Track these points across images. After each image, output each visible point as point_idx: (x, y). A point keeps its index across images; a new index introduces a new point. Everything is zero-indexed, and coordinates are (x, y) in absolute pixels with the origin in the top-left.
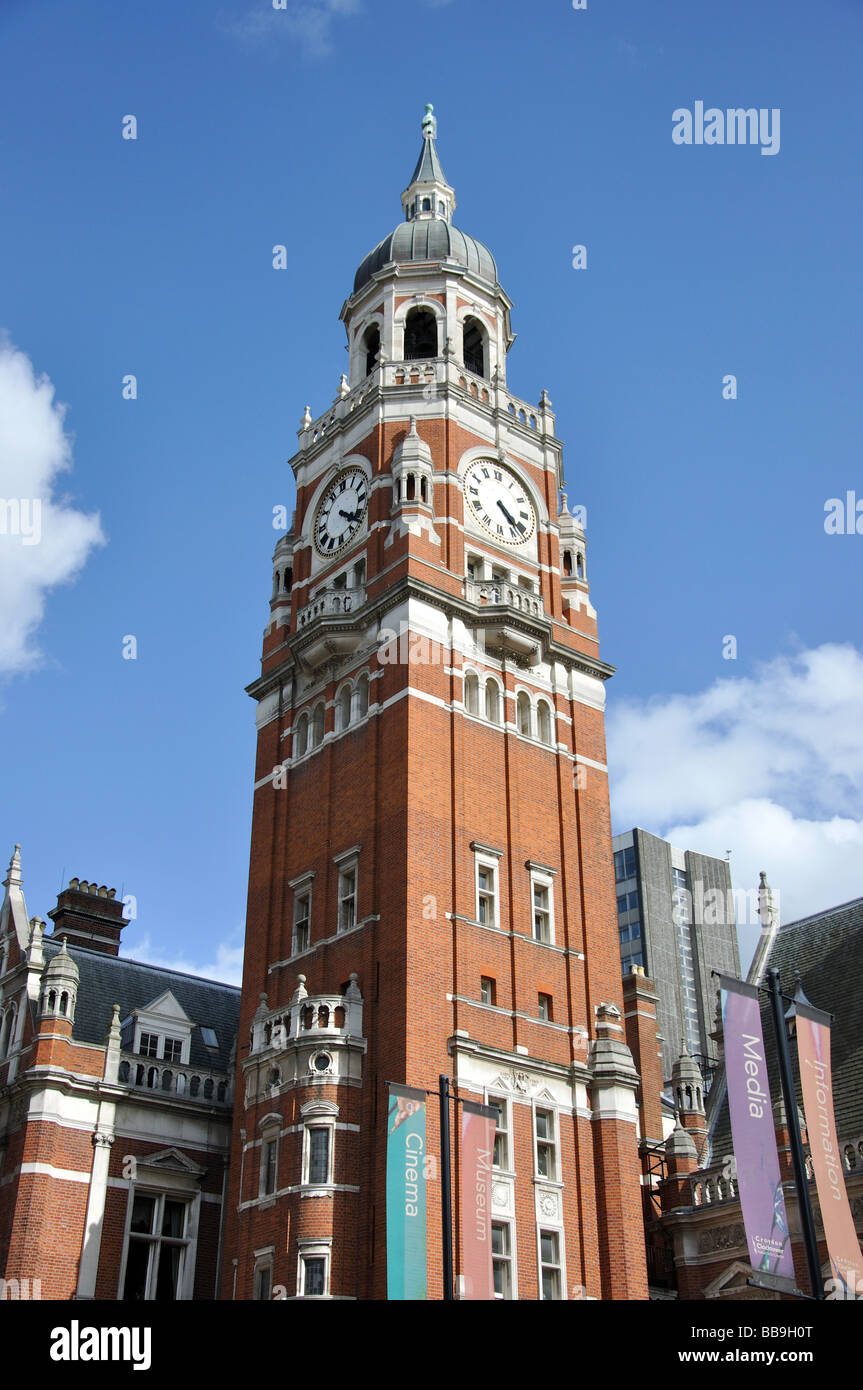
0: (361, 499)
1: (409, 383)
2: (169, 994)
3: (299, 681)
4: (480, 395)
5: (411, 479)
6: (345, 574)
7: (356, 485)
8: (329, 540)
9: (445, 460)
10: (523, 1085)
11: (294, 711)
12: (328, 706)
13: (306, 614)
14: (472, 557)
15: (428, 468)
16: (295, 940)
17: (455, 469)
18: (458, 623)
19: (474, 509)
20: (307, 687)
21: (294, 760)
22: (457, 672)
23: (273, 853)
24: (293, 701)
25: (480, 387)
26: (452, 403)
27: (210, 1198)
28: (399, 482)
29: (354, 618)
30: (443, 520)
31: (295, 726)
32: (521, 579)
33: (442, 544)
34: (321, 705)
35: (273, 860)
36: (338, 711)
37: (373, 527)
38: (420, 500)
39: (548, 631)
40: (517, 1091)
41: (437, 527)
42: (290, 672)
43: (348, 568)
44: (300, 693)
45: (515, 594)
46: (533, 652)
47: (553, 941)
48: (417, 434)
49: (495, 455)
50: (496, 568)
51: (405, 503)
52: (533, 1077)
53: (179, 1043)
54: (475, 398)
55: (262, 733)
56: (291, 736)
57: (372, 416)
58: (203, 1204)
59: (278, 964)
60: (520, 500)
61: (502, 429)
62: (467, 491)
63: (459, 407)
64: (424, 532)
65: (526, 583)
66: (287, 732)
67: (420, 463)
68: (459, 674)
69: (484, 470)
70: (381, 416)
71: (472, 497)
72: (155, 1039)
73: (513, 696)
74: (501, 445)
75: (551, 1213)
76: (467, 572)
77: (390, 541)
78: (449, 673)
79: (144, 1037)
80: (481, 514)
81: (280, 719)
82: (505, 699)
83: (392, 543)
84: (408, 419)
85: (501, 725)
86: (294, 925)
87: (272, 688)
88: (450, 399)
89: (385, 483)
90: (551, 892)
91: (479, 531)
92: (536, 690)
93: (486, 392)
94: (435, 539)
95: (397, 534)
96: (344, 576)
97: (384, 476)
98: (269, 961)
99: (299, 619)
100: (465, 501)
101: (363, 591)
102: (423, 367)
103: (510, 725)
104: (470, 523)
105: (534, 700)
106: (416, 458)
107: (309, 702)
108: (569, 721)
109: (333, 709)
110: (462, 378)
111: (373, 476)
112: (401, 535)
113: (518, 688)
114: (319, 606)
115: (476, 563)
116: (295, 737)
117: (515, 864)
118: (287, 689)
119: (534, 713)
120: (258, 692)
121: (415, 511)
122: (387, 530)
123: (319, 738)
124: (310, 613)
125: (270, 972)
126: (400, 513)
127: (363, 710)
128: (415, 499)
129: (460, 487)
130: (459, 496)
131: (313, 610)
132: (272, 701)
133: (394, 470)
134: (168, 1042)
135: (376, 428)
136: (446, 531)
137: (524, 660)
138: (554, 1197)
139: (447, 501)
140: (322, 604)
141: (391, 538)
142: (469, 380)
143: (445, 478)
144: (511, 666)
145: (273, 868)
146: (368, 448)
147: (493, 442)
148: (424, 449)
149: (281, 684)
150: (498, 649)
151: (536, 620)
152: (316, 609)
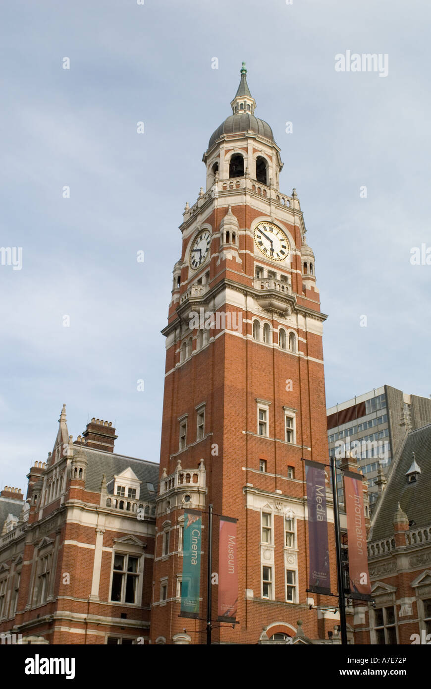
0: (208, 243)
1: (228, 189)
2: (129, 469)
3: (183, 327)
4: (262, 193)
5: (228, 233)
6: (201, 278)
7: (206, 238)
8: (195, 263)
9: (244, 223)
10: (280, 507)
11: (181, 341)
12: (193, 339)
13: (184, 297)
14: (257, 267)
15: (236, 228)
16: (180, 444)
17: (249, 228)
18: (250, 299)
19: (259, 246)
20: (186, 330)
21: (181, 363)
22: (249, 321)
23: (172, 406)
24: (180, 337)
25: (262, 189)
26: (248, 197)
27: (149, 556)
28: (222, 234)
29: (203, 298)
30: (244, 251)
31: (181, 348)
32: (282, 276)
33: (243, 263)
34: (191, 338)
35: (172, 409)
36: (198, 341)
37: (212, 256)
38: (232, 243)
39: (293, 300)
40: (276, 510)
41: (240, 255)
42: (179, 324)
43: (203, 275)
44: (183, 333)
45: (277, 284)
46: (286, 310)
47: (295, 442)
48: (231, 213)
49: (269, 219)
50: (269, 272)
51: (225, 245)
52: (284, 503)
53: (134, 490)
54: (260, 194)
55: (168, 351)
56: (179, 352)
57: (213, 205)
58: (146, 559)
59: (174, 455)
60: (282, 240)
61: (273, 208)
62: (256, 237)
63: (252, 199)
64: (234, 258)
65: (284, 278)
66: (178, 351)
67: (233, 226)
68: (251, 322)
69: (264, 227)
70: (216, 205)
71: (258, 240)
72: (124, 488)
73: (277, 331)
74: (272, 215)
75: (292, 563)
76: (255, 275)
77: (219, 262)
78: (246, 322)
79: (119, 487)
80: (262, 248)
81: (175, 345)
82: (273, 332)
83: (219, 263)
84: (227, 206)
85: (272, 345)
86: (180, 438)
87: (172, 331)
88: (247, 196)
89: (218, 235)
90: (294, 420)
91: (261, 255)
92: (288, 327)
93: (265, 191)
94: (239, 260)
95: (222, 259)
96: (201, 279)
97: (217, 233)
98: (170, 453)
99: (181, 300)
100: (254, 242)
101: (208, 286)
102: (235, 182)
103: (275, 344)
104: (257, 252)
105: (287, 332)
106: (230, 224)
107: (186, 337)
108: (305, 341)
109: (196, 340)
110: (253, 185)
111: (213, 232)
112: (223, 260)
113: (280, 327)
114: (189, 293)
115: (260, 270)
116: (181, 353)
117: (277, 409)
118: (178, 331)
119: (287, 338)
120: (166, 332)
121: (230, 248)
122: (218, 257)
123: (190, 353)
124: (185, 297)
125: (170, 459)
126: (223, 250)
127: (208, 339)
128: (230, 243)
129: (252, 236)
130: (251, 240)
131: (186, 296)
132: (172, 336)
133: (221, 230)
134: (130, 490)
135: (214, 211)
136: (244, 257)
137: (283, 314)
138: (294, 556)
139: (246, 242)
140: (190, 293)
141: (219, 261)
142: (257, 186)
143: (244, 232)
144: (276, 317)
145: (172, 413)
146: (211, 220)
147: (269, 214)
148: (234, 219)
149: (176, 329)
150: (269, 309)
151: (287, 295)
152: (188, 294)
